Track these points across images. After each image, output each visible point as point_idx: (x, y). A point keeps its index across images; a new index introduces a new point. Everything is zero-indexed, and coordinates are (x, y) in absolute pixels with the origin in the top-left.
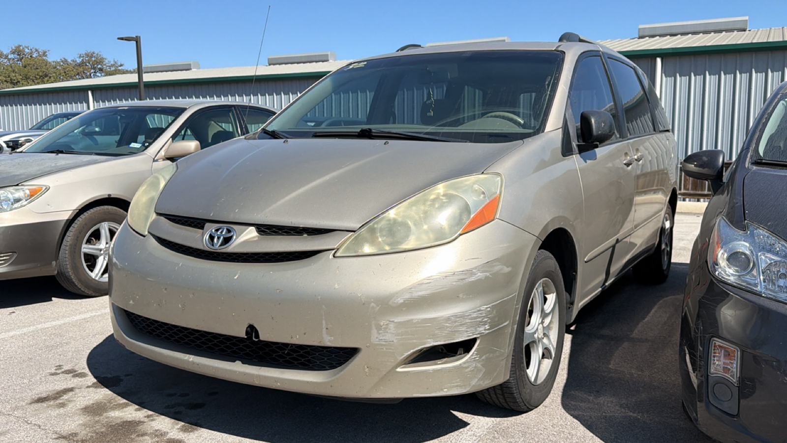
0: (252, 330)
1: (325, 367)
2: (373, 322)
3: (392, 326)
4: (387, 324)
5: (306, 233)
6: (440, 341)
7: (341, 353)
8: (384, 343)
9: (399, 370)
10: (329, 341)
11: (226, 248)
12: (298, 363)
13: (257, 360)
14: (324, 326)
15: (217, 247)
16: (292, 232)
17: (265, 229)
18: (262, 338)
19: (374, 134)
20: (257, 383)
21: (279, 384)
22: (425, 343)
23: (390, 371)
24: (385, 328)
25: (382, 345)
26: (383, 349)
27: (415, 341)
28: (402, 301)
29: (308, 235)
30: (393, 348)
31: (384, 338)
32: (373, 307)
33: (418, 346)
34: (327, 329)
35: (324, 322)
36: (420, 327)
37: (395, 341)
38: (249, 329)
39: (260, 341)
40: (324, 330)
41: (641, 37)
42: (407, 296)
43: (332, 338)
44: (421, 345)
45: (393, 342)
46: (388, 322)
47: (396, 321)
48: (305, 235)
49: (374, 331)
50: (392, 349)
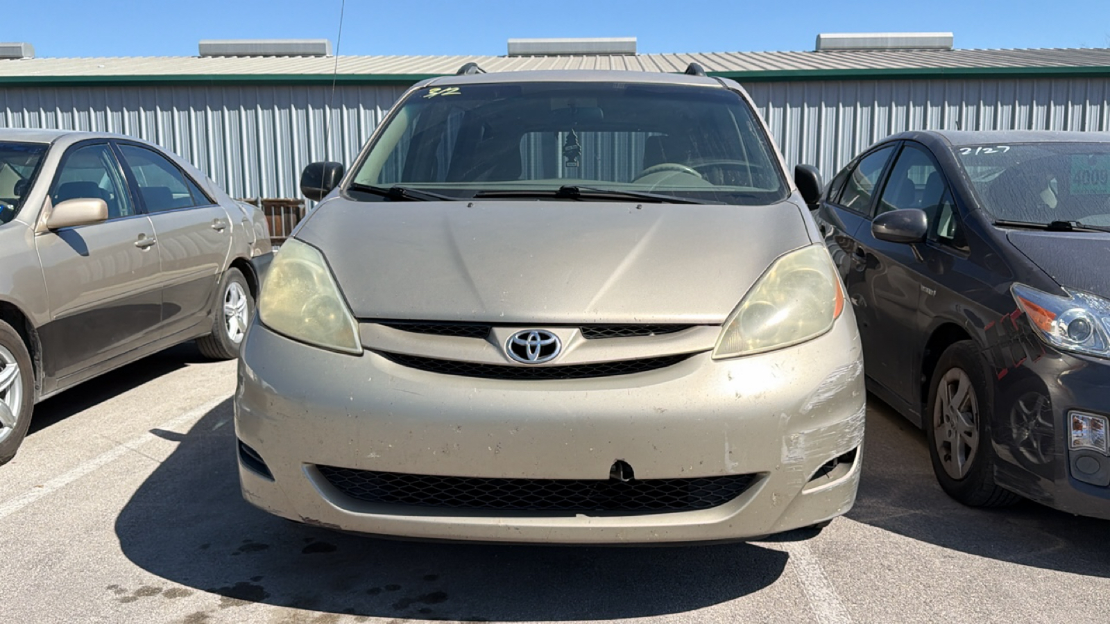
0: (622, 467)
1: (710, 503)
2: (784, 437)
3: (802, 439)
4: (797, 438)
5: (653, 331)
6: (841, 451)
7: (712, 484)
8: (794, 462)
9: (805, 492)
10: (733, 468)
11: (552, 359)
12: (669, 505)
13: (602, 510)
14: (727, 448)
15: (535, 360)
16: (634, 332)
17: (593, 331)
18: (637, 476)
19: (581, 194)
20: (622, 538)
21: (656, 535)
22: (829, 456)
23: (797, 495)
24: (796, 443)
25: (791, 464)
26: (792, 469)
27: (821, 455)
28: (811, 407)
29: (656, 334)
30: (801, 466)
31: (795, 455)
32: (784, 418)
33: (823, 461)
34: (730, 452)
35: (727, 444)
36: (826, 437)
37: (804, 458)
38: (614, 467)
39: (634, 482)
40: (727, 455)
41: (512, 55)
42: (815, 400)
43: (737, 464)
44: (826, 459)
45: (802, 458)
46: (798, 435)
47: (806, 432)
48: (653, 334)
49: (785, 448)
50: (800, 468)
